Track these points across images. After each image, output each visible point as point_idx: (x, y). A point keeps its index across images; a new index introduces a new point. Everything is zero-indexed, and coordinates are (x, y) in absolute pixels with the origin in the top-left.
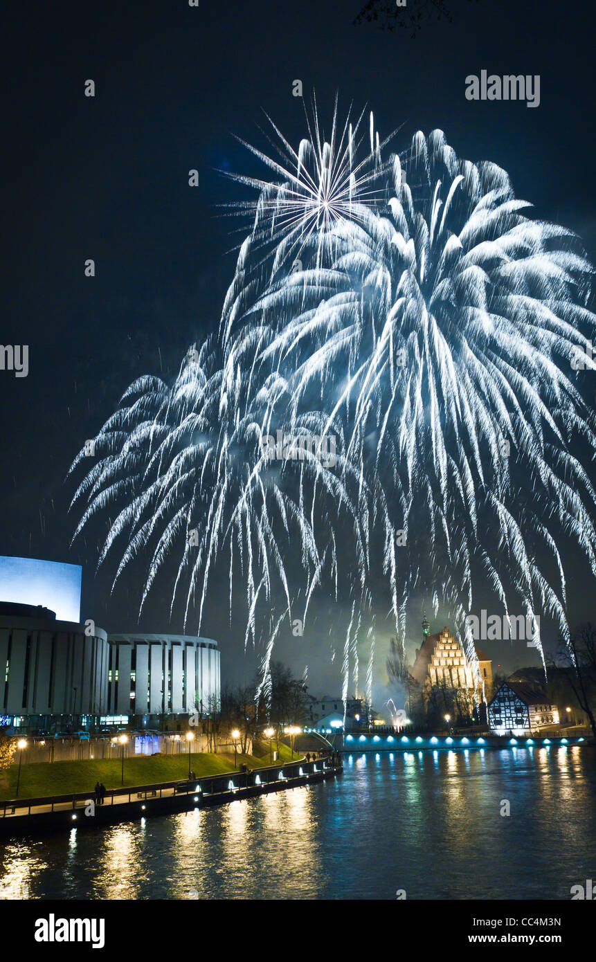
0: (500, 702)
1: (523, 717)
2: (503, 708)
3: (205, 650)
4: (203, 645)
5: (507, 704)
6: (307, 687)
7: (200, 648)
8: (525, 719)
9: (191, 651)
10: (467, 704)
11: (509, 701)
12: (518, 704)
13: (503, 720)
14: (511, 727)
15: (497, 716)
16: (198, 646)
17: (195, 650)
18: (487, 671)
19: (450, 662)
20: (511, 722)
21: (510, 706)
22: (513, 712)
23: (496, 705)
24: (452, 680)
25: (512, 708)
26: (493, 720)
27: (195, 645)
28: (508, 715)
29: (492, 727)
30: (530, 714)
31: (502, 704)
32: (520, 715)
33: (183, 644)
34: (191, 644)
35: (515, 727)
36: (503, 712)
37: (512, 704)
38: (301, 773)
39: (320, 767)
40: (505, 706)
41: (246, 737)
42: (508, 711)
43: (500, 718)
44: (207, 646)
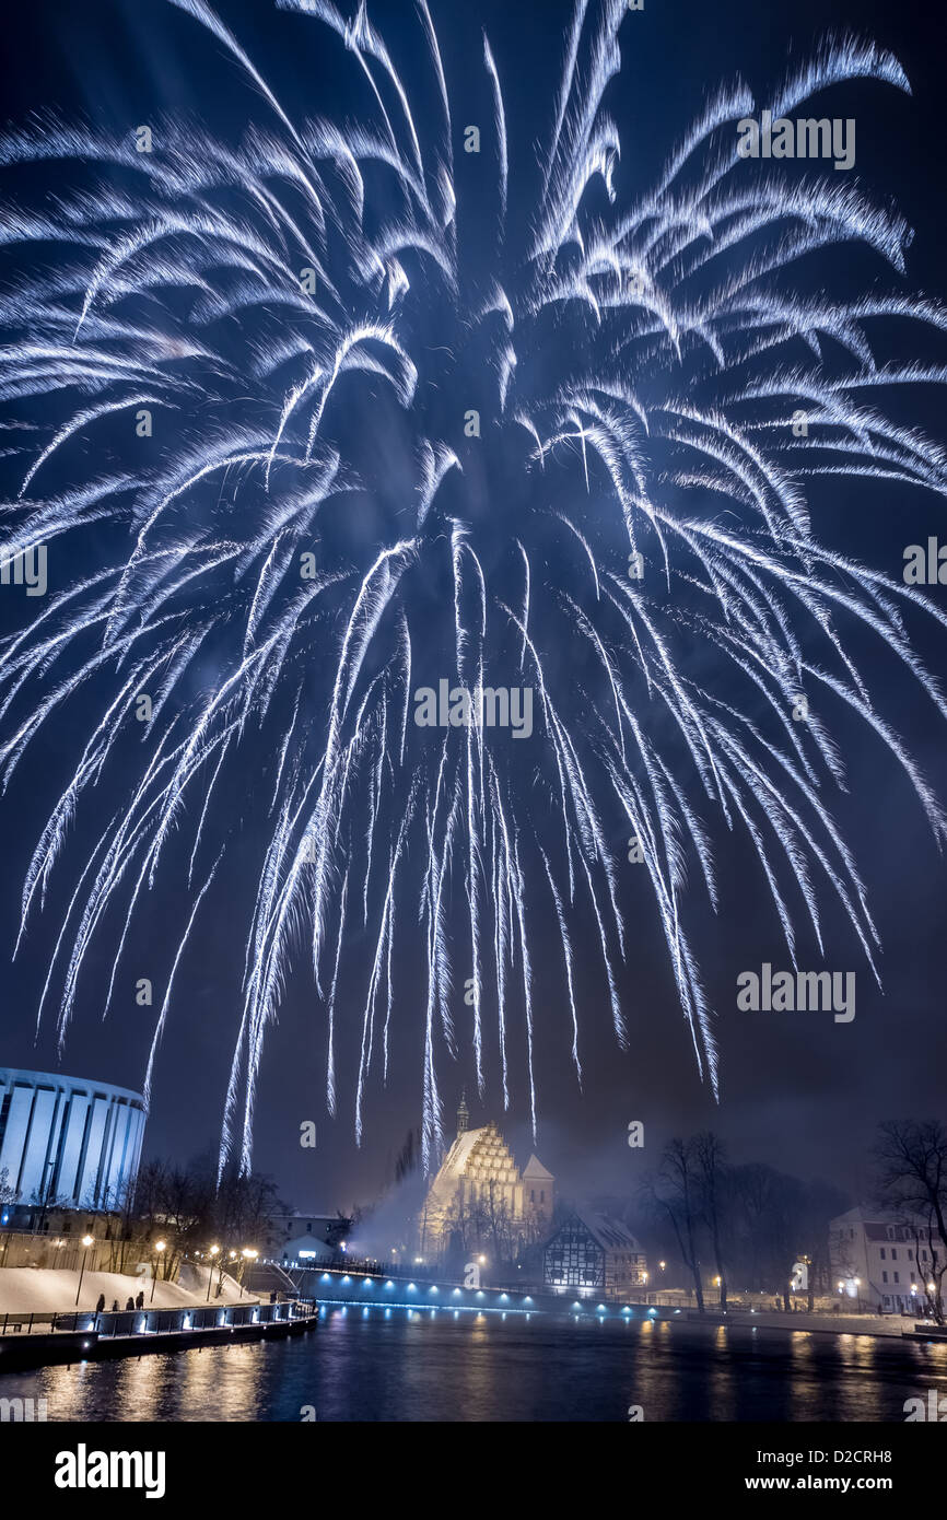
0: (564, 1242)
1: (595, 1268)
2: (567, 1253)
3: (124, 1109)
4: (122, 1101)
5: (574, 1246)
6: (277, 1187)
7: (116, 1105)
8: (598, 1272)
9: (101, 1108)
10: (512, 1243)
11: (578, 1242)
12: (591, 1248)
13: (566, 1271)
14: (576, 1282)
15: (558, 1263)
16: (113, 1101)
17: (108, 1107)
18: (546, 1195)
19: (493, 1175)
20: (576, 1276)
21: (579, 1250)
22: (581, 1259)
23: (558, 1246)
24: (492, 1204)
25: (582, 1253)
26: (550, 1270)
27: (110, 1099)
28: (574, 1264)
29: (548, 1281)
30: (607, 1266)
31: (567, 1246)
32: (591, 1265)
33: (90, 1094)
34: (102, 1096)
35: (582, 1283)
36: (567, 1258)
37: (582, 1246)
38: (255, 1319)
39: (284, 1314)
40: (570, 1250)
41: (174, 1256)
42: (574, 1257)
43: (562, 1267)
44: (129, 1103)
